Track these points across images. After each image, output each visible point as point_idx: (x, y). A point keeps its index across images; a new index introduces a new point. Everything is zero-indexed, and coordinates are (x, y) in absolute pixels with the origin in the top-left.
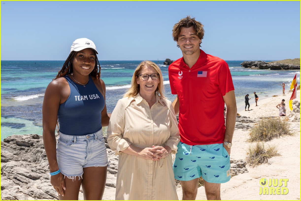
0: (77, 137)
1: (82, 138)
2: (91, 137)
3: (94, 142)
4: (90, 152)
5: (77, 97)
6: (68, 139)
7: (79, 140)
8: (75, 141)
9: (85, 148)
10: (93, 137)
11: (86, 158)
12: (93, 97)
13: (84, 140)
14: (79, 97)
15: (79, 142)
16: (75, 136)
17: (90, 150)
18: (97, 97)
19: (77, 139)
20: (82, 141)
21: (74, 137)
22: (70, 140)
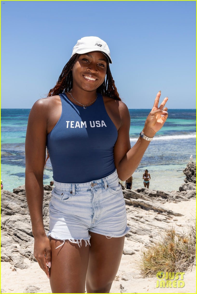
0: (76, 186)
1: (84, 186)
2: (98, 184)
3: (102, 192)
4: (99, 208)
5: (70, 124)
6: (64, 190)
7: (79, 189)
8: (74, 191)
9: (90, 201)
10: (100, 185)
11: (92, 216)
12: (96, 124)
13: (87, 189)
14: (73, 123)
15: (80, 193)
16: (72, 184)
17: (98, 205)
18: (102, 125)
19: (76, 188)
20: (85, 192)
21: (72, 186)
22: (67, 190)
